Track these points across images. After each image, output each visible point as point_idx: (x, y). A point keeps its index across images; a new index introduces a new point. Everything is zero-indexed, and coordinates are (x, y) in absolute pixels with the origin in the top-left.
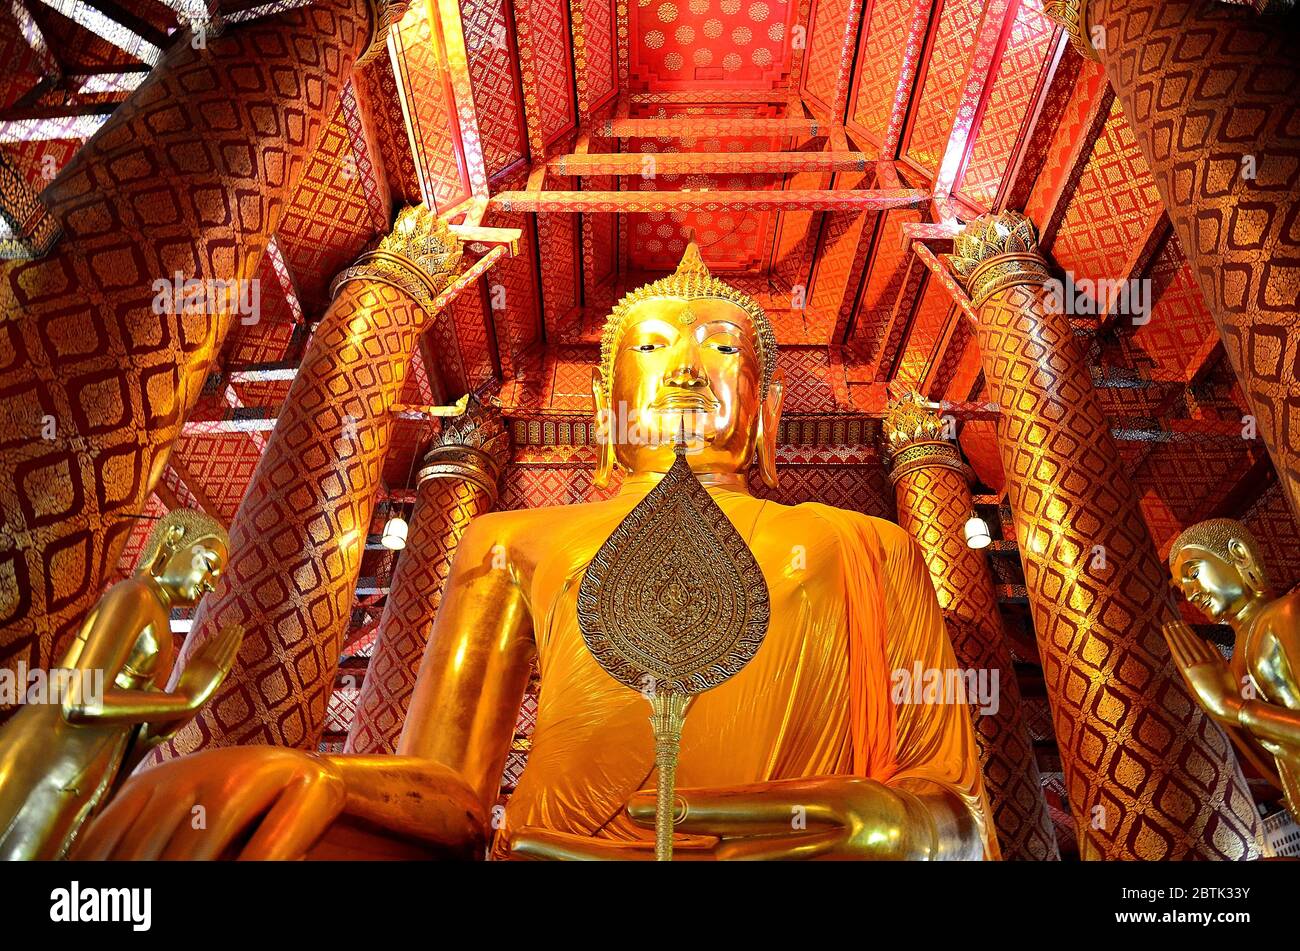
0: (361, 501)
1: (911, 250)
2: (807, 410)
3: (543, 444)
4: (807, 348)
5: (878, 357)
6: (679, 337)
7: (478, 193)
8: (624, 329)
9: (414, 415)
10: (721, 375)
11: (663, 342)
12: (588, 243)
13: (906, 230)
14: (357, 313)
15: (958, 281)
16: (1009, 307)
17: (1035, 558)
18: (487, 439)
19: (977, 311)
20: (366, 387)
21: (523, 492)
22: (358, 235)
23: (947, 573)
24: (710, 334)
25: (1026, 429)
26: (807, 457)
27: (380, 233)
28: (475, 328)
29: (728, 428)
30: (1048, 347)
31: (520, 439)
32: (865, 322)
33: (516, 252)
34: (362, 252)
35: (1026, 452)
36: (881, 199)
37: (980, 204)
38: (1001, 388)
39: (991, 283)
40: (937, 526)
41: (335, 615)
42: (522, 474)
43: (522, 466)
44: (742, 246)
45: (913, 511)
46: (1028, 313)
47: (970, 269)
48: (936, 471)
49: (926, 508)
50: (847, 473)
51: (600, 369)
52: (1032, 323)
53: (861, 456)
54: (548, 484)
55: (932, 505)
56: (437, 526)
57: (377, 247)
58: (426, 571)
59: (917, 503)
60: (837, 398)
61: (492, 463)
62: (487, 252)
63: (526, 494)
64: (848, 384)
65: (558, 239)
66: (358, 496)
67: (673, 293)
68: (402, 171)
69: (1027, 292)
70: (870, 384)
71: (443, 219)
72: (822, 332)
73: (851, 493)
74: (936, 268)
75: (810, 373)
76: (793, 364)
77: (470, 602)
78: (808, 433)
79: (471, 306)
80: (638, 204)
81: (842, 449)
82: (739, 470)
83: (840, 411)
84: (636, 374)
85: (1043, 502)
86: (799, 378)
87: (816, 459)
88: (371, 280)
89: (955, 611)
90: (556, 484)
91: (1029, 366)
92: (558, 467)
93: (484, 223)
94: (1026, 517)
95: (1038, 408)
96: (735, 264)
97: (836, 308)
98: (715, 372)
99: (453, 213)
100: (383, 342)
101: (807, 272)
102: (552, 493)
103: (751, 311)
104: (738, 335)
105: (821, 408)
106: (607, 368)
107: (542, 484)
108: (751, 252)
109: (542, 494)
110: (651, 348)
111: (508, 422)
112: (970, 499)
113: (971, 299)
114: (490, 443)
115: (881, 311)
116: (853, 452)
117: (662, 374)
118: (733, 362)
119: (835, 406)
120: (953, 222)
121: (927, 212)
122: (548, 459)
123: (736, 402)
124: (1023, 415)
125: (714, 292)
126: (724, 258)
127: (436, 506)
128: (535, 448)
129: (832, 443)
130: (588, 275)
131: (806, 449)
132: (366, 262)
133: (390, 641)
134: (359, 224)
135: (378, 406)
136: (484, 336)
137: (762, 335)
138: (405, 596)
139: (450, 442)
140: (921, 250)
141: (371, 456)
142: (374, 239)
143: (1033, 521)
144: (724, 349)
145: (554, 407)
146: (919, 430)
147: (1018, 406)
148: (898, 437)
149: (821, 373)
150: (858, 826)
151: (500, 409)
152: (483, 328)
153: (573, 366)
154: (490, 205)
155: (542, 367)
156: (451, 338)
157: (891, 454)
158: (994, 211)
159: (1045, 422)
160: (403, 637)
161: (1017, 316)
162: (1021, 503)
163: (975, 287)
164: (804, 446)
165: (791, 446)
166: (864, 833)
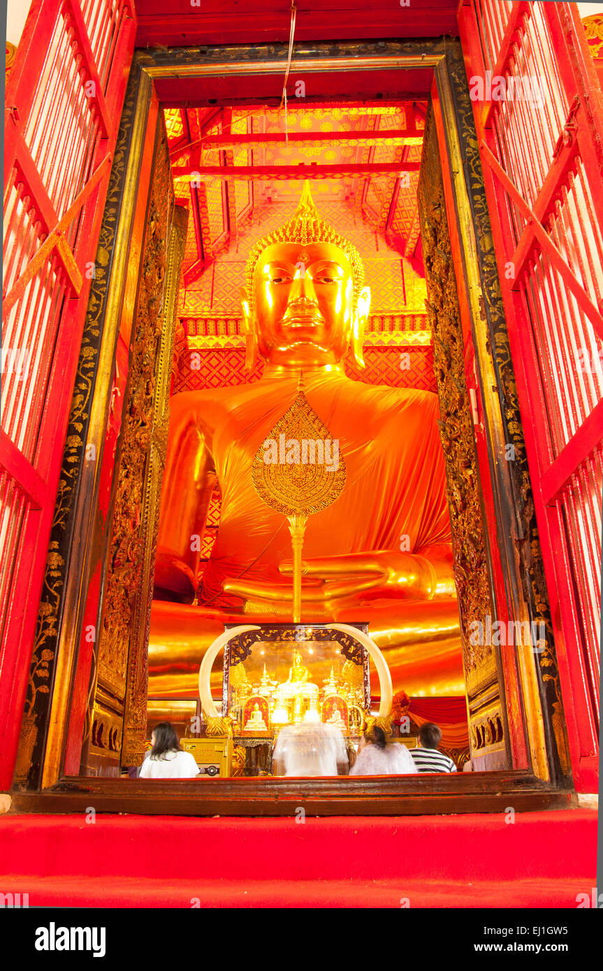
2: (387, 308)
3: (207, 335)
11: (288, 277)
26: (386, 341)
31: (191, 331)
43: (194, 351)
53: (422, 339)
54: (211, 362)
67: (293, 240)
75: (389, 280)
76: (377, 273)
78: (387, 324)
86: (381, 283)
87: (391, 342)
92: (218, 351)
98: (322, 298)
105: (396, 306)
106: (250, 290)
109: (208, 369)
110: (280, 280)
111: (183, 321)
119: (406, 305)
122: (211, 346)
128: (202, 338)
144: (328, 280)
145: (213, 309)
150: (393, 574)
155: (203, 279)
164: (384, 333)
165: (375, 333)
166: (396, 578)
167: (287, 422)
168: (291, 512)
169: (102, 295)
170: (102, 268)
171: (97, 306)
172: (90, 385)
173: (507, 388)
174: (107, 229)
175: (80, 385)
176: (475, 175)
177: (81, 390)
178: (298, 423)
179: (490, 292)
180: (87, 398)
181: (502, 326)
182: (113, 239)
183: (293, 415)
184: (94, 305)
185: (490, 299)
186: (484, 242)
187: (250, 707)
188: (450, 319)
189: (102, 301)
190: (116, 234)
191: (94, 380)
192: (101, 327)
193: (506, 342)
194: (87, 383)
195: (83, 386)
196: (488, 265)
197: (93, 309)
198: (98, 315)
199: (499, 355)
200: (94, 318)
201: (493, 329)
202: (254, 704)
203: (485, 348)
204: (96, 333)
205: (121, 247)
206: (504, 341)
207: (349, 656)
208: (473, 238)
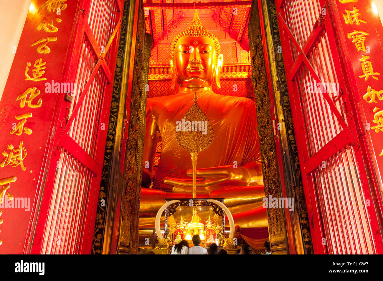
2: (229, 63)
26: (229, 76)
50: (240, 80)
60: (238, 58)
67: (191, 35)
78: (230, 69)
81: (239, 74)
103: (213, 39)
106: (173, 56)
110: (186, 52)
119: (237, 61)
130: (165, 21)
144: (206, 52)
145: (158, 63)
150: (233, 175)
164: (228, 73)
165: (224, 73)
166: (234, 177)
167: (190, 114)
168: (192, 151)
169: (119, 79)
170: (119, 67)
171: (117, 84)
172: (115, 119)
173: (288, 120)
174: (120, 50)
175: (111, 119)
176: (275, 26)
177: (111, 121)
178: (194, 114)
179: (281, 79)
180: (114, 124)
181: (286, 93)
182: (123, 55)
183: (192, 111)
184: (116, 84)
185: (281, 82)
186: (279, 56)
187: (176, 233)
188: (263, 87)
189: (119, 82)
190: (124, 52)
191: (117, 116)
192: (119, 93)
193: (288, 101)
194: (114, 118)
195: (112, 119)
196: (280, 67)
197: (116, 86)
198: (118, 88)
199: (285, 106)
200: (116, 89)
201: (283, 95)
202: (177, 232)
203: (279, 103)
204: (117, 96)
205: (126, 58)
206: (287, 100)
207: (216, 212)
208: (274, 55)
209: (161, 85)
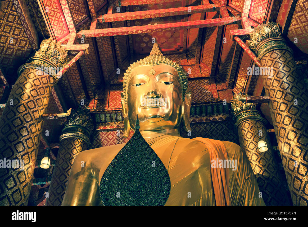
0: (32, 152)
1: (234, 40)
2: (203, 102)
3: (106, 122)
4: (202, 78)
5: (228, 80)
6: (150, 80)
7: (72, 32)
8: (130, 78)
9: (51, 117)
10: (166, 92)
11: (144, 82)
12: (117, 46)
13: (231, 33)
14: (27, 81)
15: (252, 50)
16: (271, 59)
17: (285, 154)
18: (85, 122)
19: (259, 61)
20: (32, 109)
21: (100, 140)
22: (26, 51)
23: (258, 160)
24: (161, 78)
25: (279, 105)
26: (204, 119)
27: (35, 50)
28: (77, 81)
29: (169, 112)
30: (286, 73)
31: (97, 120)
32: (222, 67)
33: (88, 53)
34: (28, 58)
35: (279, 114)
36: (222, 21)
37: (259, 20)
38: (269, 90)
39: (264, 50)
40: (254, 142)
41: (23, 196)
42: (99, 134)
43: (99, 131)
44: (175, 42)
45: (244, 137)
46: (278, 61)
47: (256, 45)
48: (252, 121)
49: (249, 135)
50: (219, 124)
51: (123, 93)
52: (280, 64)
53: (224, 117)
54: (109, 137)
55: (251, 134)
56: (67, 156)
57: (34, 55)
58: (64, 174)
59: (246, 134)
60: (214, 96)
61: (87, 131)
62: (77, 54)
63: (102, 141)
64: (218, 91)
65: (106, 46)
66: (30, 150)
67: (147, 64)
68: (41, 26)
69: (278, 53)
70: (226, 90)
71: (59, 43)
72: (206, 72)
73: (221, 131)
74: (244, 46)
75: (203, 88)
76: (197, 85)
77: (77, 185)
78: (204, 110)
79: (75, 73)
80: (131, 31)
81: (217, 115)
82: (175, 127)
83: (215, 101)
84: (135, 94)
85: (287, 133)
86: (199, 90)
87: (207, 120)
88: (32, 68)
89: (262, 174)
90: (112, 136)
91: (279, 81)
92: (112, 130)
93: (75, 43)
94: (281, 139)
95: (283, 97)
96: (173, 49)
97: (211, 63)
98: (164, 92)
99: (63, 40)
100: (38, 91)
101: (199, 50)
102: (111, 140)
103: (176, 67)
104: (172, 78)
105: (208, 101)
106: (125, 93)
107: (107, 137)
108: (179, 44)
109: (107, 140)
110: (140, 84)
111: (92, 115)
112: (266, 130)
113: (257, 56)
114: (86, 123)
115: (228, 62)
116: (221, 116)
117: (144, 94)
118: (171, 87)
119: (213, 99)
120: (250, 28)
121: (240, 25)
122: (108, 128)
123: (172, 102)
124: (277, 100)
125: (162, 62)
126: (169, 47)
127: (67, 149)
128: (103, 124)
129: (213, 113)
130: (119, 58)
131: (203, 116)
132: (30, 61)
133: (51, 202)
134: (26, 47)
135: (37, 115)
136: (81, 84)
137: (181, 76)
138: (56, 184)
139: (71, 124)
140: (238, 39)
141: (35, 134)
142: (32, 52)
143: (283, 140)
144: (167, 83)
145: (109, 108)
146: (244, 106)
147: (275, 97)
148: (237, 109)
149: (207, 87)
151: (89, 110)
152: (80, 81)
153: (116, 92)
154: (77, 36)
155: (104, 93)
156: (67, 86)
157: (235, 116)
158: (265, 22)
159: (286, 102)
160: (56, 200)
161: (274, 62)
162: (278, 133)
163: (259, 52)
165: (197, 116)
209: (114, 136)
